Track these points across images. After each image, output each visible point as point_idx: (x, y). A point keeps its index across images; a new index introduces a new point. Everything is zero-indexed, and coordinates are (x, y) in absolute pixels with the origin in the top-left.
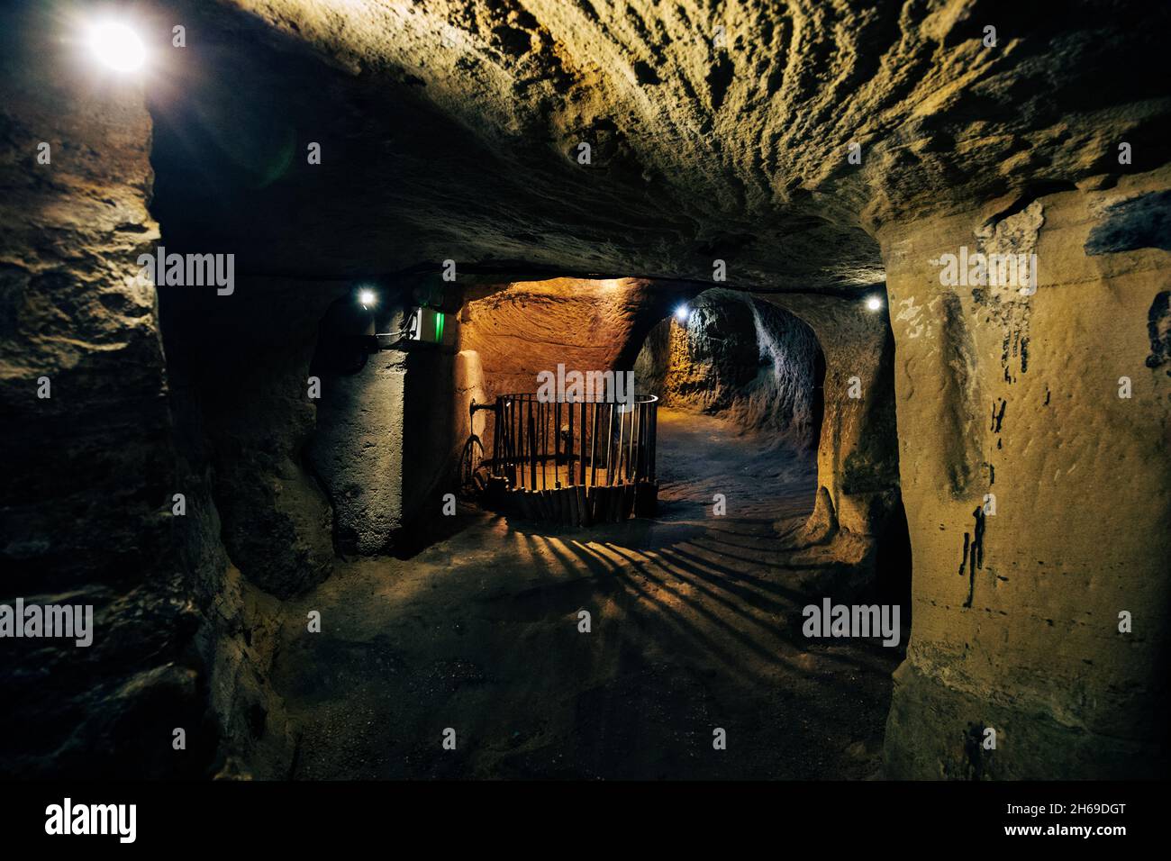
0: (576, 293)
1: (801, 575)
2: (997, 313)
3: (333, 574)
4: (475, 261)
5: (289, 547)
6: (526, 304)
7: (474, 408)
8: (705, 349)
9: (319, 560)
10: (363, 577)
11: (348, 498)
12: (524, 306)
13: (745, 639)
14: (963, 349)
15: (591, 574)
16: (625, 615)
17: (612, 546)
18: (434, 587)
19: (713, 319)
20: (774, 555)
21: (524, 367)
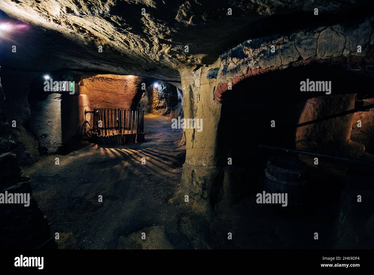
0: (119, 78)
1: (178, 153)
2: (196, 89)
3: (39, 160)
4: (82, 68)
5: (24, 152)
6: (103, 80)
7: (86, 112)
8: (163, 96)
9: (34, 156)
10: (50, 161)
11: (43, 138)
12: (102, 81)
13: (161, 168)
14: (193, 96)
15: (122, 156)
16: (130, 165)
17: (129, 149)
18: (74, 162)
19: (165, 88)
20: (172, 149)
21: (104, 100)
